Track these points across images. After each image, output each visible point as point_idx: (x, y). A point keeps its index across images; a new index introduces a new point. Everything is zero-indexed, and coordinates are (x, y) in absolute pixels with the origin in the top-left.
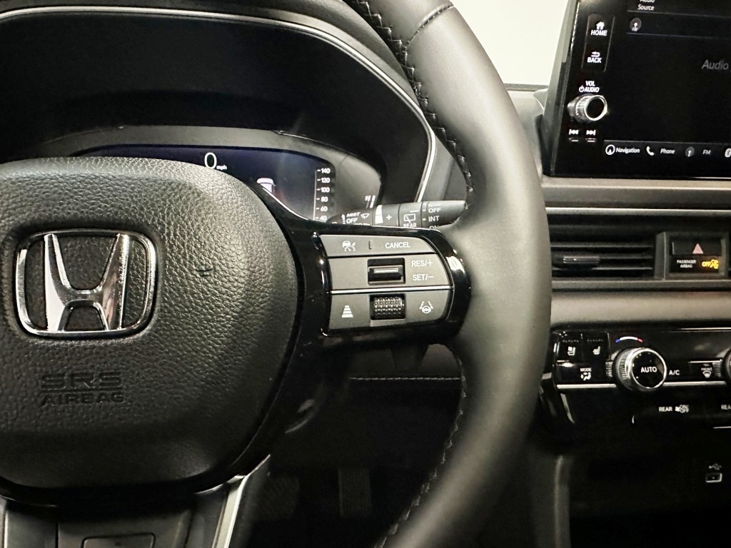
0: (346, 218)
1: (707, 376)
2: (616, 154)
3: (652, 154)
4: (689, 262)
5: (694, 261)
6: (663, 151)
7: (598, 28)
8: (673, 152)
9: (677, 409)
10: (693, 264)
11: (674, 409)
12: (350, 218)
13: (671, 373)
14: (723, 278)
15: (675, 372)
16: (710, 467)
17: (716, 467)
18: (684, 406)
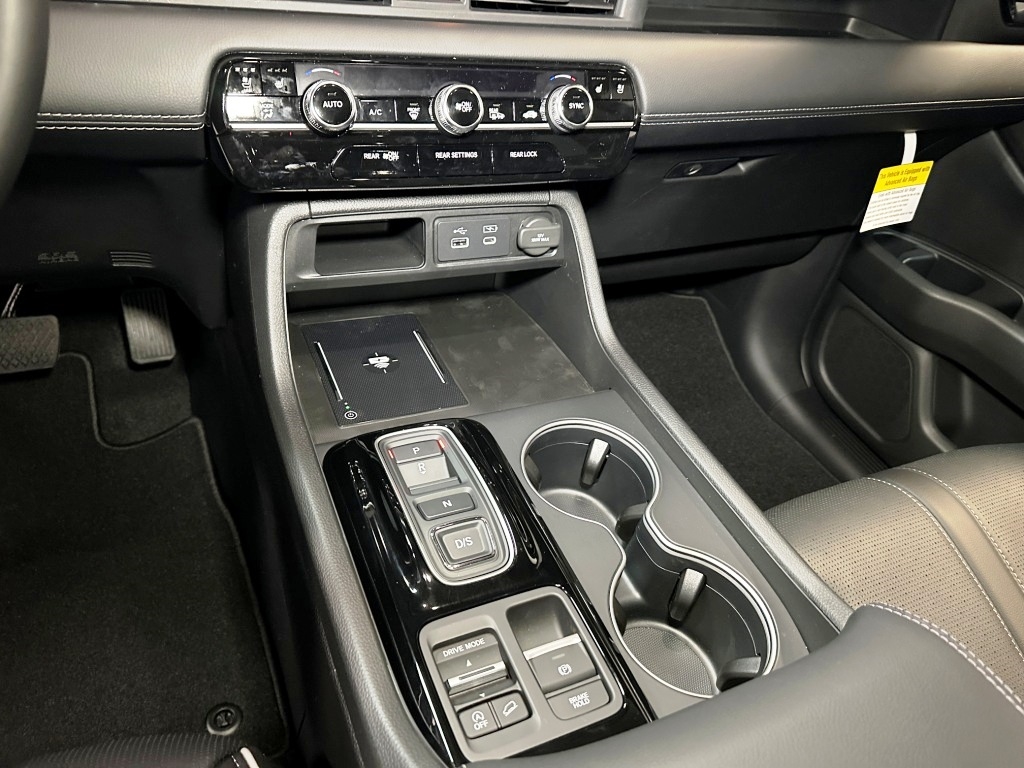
1: (414, 117)
9: (385, 156)
11: (381, 156)
13: (371, 112)
14: (464, 8)
15: (377, 111)
16: (455, 231)
17: (461, 231)
18: (393, 153)
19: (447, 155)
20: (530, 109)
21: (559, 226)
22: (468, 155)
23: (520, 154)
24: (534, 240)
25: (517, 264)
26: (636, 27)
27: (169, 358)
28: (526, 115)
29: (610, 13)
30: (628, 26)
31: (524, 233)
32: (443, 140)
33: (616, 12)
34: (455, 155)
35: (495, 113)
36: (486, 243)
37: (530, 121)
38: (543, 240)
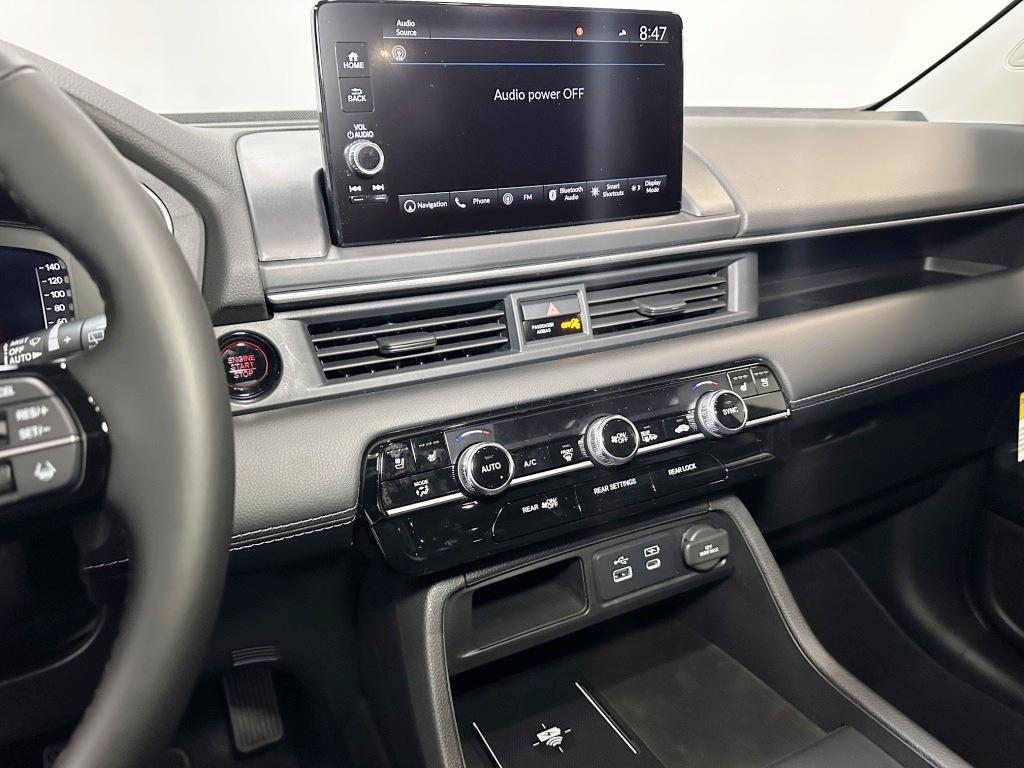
0: (9, 348)
1: (569, 459)
2: (419, 210)
3: (463, 206)
4: (545, 325)
5: (552, 324)
6: (475, 201)
7: (351, 60)
8: (488, 201)
9: (544, 505)
10: (551, 328)
11: (540, 506)
12: (15, 347)
13: (526, 464)
14: (587, 338)
15: (531, 462)
16: (616, 563)
17: (622, 560)
18: (551, 500)
19: (605, 489)
20: (681, 423)
21: (725, 532)
22: (626, 483)
23: (679, 470)
24: (702, 554)
25: (686, 583)
26: (753, 317)
27: (277, 738)
28: (678, 430)
29: (723, 310)
30: (745, 318)
31: (691, 548)
32: (600, 474)
33: (730, 309)
34: (613, 487)
35: (648, 436)
36: (650, 568)
37: (684, 434)
38: (712, 551)
